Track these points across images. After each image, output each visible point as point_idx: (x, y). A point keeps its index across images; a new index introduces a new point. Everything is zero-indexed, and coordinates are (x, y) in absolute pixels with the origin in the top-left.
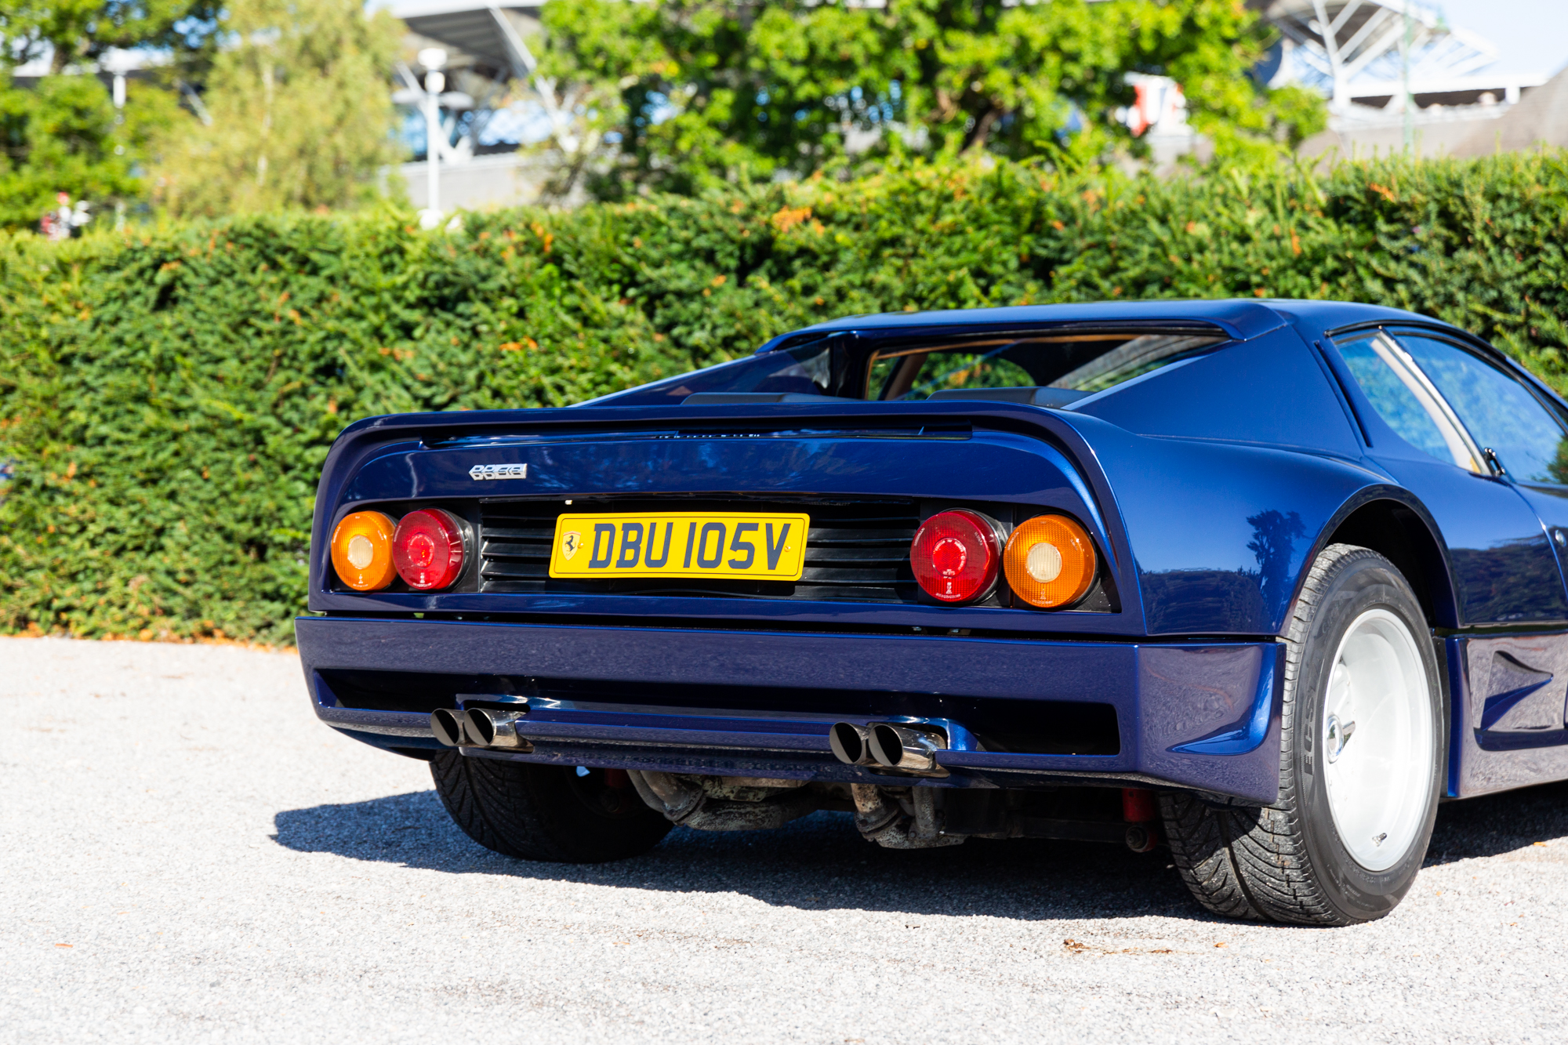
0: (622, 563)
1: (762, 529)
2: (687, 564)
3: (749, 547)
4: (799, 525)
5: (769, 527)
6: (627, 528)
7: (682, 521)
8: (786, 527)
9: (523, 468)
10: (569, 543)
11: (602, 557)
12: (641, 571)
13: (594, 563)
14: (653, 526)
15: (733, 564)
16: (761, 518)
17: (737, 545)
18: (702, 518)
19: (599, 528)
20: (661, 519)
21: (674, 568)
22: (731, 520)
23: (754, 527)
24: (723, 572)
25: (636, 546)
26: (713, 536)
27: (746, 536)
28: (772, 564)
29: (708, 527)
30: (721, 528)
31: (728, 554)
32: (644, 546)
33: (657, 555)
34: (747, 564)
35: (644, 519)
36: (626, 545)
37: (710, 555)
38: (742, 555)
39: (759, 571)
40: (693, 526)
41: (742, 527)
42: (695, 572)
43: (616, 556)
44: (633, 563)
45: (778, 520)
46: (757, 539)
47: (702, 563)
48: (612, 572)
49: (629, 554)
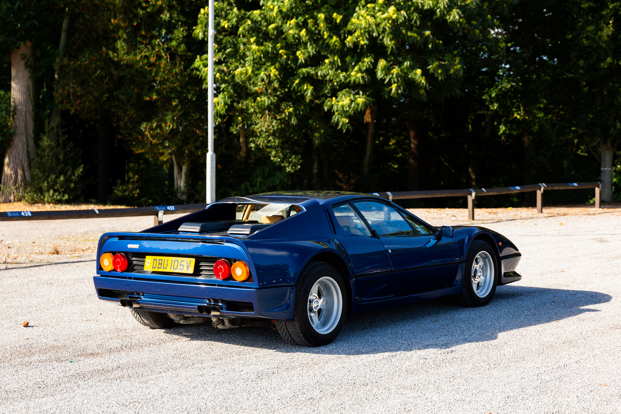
0: (158, 268)
1: (186, 262)
2: (170, 269)
3: (183, 266)
4: (193, 261)
6: (159, 260)
7: (171, 259)
8: (191, 261)
9: (138, 246)
10: (148, 262)
11: (154, 266)
12: (162, 270)
13: (153, 268)
14: (165, 259)
15: (180, 269)
16: (186, 259)
17: (181, 265)
18: (174, 259)
19: (154, 260)
21: (168, 269)
22: (180, 259)
23: (184, 261)
24: (178, 271)
25: (161, 264)
26: (176, 262)
27: (183, 263)
28: (188, 269)
30: (178, 261)
31: (179, 267)
32: (163, 264)
33: (165, 267)
34: (182, 269)
35: (163, 258)
36: (159, 264)
37: (175, 267)
38: (181, 267)
39: (184, 271)
40: (172, 261)
41: (182, 261)
42: (172, 270)
43: (157, 266)
44: (160, 268)
45: (189, 260)
47: (174, 269)
49: (160, 266)
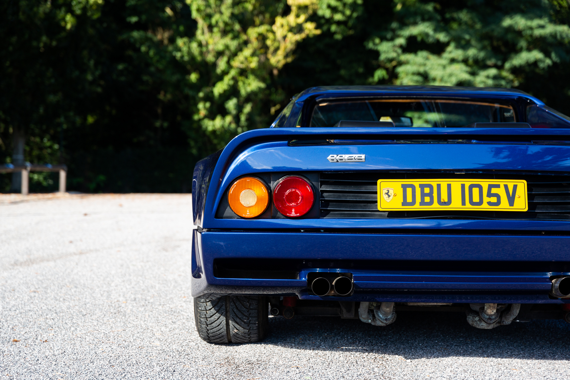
0: (422, 203)
1: (502, 187)
2: (464, 203)
3: (498, 196)
4: (522, 185)
5: (506, 187)
6: (422, 187)
7: (456, 184)
8: (515, 187)
9: (363, 156)
10: (387, 194)
11: (409, 199)
12: (436, 207)
13: (405, 203)
14: (439, 186)
15: (489, 203)
16: (502, 182)
17: (490, 195)
18: (468, 182)
19: (404, 187)
20: (444, 183)
21: (456, 205)
22: (485, 183)
23: (498, 186)
24: (485, 207)
25: (430, 195)
26: (476, 191)
27: (494, 191)
28: (511, 203)
29: (471, 187)
30: (480, 187)
31: (486, 199)
32: (435, 195)
33: (444, 200)
34: (498, 203)
35: (434, 182)
36: (423, 195)
37: (476, 199)
38: (494, 200)
39: (504, 206)
40: (463, 186)
41: (490, 187)
42: (468, 207)
43: (418, 199)
44: (430, 204)
45: (511, 183)
46: (501, 191)
47: (472, 203)
48: (417, 207)
49: (427, 199)
